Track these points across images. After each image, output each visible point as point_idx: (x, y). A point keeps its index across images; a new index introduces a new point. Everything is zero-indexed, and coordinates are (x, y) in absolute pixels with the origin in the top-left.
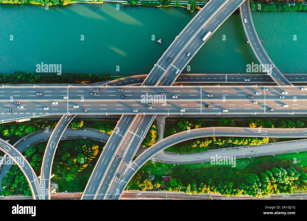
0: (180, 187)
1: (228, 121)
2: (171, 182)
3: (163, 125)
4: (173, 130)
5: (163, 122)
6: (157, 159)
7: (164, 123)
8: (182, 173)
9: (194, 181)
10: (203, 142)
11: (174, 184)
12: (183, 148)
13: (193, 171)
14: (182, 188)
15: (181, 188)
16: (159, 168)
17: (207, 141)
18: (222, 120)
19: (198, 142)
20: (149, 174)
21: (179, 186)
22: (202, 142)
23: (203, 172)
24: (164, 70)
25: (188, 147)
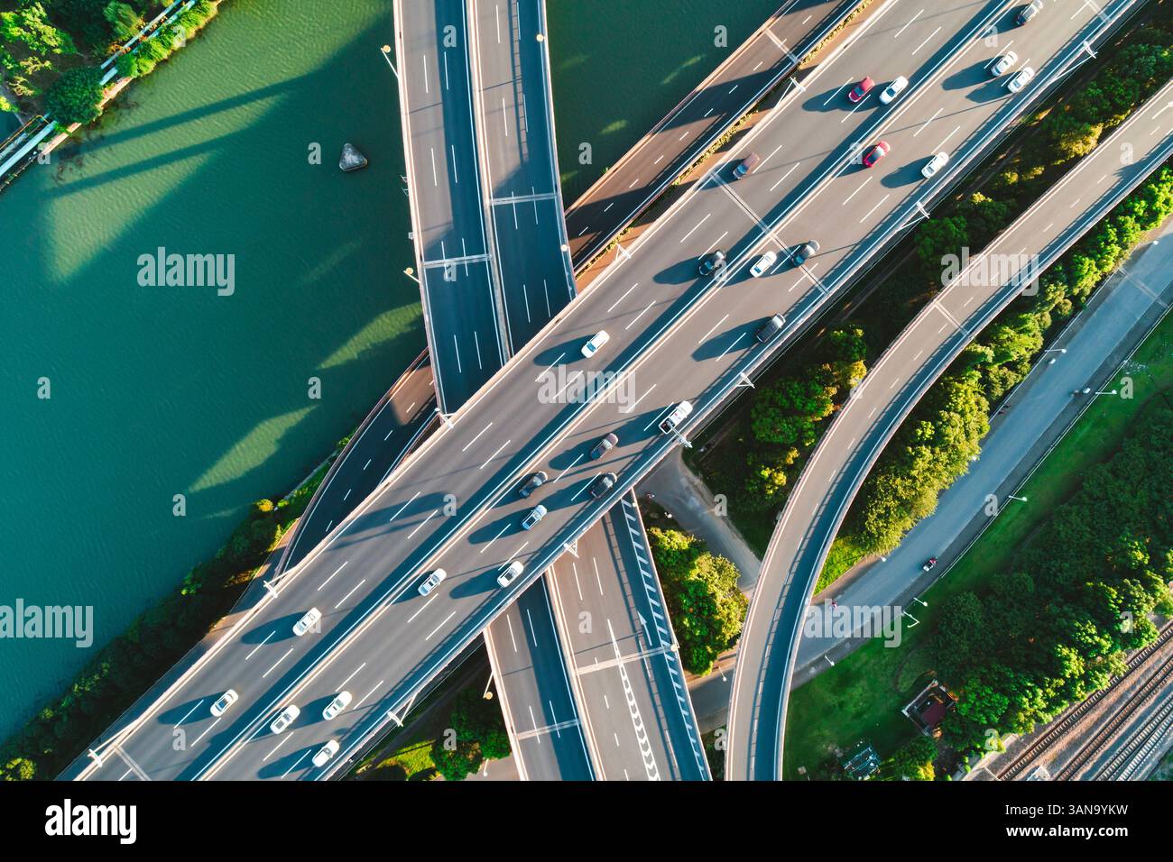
0: (1030, 700)
1: (962, 218)
2: (971, 709)
3: (700, 492)
4: (763, 481)
5: (684, 481)
6: (808, 663)
7: (697, 481)
8: (973, 624)
9: (1065, 615)
10: (948, 411)
11: (993, 708)
12: (880, 516)
13: (1004, 568)
14: (1047, 699)
15: (1039, 700)
16: (857, 692)
17: (958, 391)
18: (933, 238)
19: (923, 434)
20: (833, 755)
21: (1025, 699)
22: (944, 414)
23: (1059, 533)
24: (475, 258)
25: (896, 490)
